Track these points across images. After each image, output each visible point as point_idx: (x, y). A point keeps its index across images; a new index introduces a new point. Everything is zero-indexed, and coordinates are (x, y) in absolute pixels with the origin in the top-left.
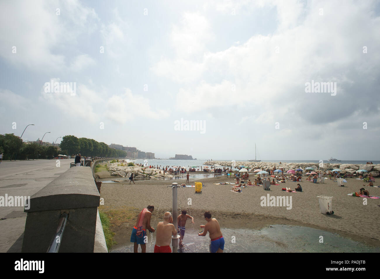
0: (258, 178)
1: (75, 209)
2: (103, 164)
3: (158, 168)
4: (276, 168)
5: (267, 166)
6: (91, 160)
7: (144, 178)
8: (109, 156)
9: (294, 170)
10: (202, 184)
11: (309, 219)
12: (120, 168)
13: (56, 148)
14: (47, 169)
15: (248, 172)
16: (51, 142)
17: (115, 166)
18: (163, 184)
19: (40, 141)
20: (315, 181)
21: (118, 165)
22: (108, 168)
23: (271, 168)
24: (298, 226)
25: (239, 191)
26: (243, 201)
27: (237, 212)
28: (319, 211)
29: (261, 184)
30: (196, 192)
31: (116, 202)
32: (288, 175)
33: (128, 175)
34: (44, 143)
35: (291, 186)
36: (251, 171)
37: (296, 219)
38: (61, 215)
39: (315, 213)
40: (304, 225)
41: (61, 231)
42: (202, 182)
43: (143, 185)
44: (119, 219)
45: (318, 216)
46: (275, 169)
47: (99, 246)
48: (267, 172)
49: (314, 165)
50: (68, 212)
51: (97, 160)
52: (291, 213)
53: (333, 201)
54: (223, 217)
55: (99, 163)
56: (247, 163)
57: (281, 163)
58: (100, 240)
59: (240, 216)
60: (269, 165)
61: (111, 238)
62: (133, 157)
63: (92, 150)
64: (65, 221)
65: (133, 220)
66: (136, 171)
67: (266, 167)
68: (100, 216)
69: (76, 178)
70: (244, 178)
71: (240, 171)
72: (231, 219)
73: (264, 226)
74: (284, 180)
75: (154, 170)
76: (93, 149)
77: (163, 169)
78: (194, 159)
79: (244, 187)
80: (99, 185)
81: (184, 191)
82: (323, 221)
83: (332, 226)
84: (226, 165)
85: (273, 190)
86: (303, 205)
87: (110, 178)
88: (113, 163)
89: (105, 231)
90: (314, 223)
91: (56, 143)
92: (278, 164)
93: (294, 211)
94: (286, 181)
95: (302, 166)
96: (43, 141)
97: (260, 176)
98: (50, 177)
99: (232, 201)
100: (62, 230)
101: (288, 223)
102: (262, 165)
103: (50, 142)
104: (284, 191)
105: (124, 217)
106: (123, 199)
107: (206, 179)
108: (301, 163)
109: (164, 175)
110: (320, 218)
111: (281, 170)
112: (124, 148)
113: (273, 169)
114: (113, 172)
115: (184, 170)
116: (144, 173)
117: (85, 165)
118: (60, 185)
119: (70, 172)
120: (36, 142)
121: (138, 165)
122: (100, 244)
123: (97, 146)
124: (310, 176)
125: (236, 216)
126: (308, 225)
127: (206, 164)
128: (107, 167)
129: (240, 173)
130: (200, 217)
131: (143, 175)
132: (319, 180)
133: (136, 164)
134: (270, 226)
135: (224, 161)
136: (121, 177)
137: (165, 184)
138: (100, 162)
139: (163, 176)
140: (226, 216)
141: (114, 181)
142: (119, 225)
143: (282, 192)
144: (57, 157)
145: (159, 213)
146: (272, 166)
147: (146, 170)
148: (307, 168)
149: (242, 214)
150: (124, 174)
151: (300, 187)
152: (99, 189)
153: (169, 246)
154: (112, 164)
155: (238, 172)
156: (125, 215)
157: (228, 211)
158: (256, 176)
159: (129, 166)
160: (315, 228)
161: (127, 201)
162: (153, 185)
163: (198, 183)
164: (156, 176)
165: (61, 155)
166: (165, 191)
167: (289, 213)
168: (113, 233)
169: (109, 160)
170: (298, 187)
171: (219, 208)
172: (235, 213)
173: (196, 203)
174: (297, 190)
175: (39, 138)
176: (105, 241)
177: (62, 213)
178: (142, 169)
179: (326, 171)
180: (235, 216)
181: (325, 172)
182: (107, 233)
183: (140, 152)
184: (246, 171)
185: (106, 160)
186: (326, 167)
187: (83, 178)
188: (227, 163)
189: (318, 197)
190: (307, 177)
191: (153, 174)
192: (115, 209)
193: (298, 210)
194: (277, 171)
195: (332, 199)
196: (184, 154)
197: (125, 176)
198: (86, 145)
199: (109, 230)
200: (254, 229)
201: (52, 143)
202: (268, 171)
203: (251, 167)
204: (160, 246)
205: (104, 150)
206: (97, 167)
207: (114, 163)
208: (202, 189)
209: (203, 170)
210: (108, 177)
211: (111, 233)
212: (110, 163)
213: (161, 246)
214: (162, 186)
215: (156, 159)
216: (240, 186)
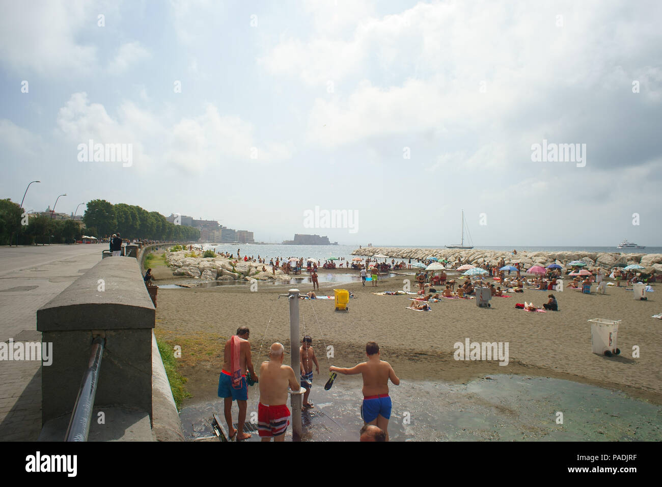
0: (466, 283)
1: (115, 330)
2: (158, 254)
3: (260, 262)
4: (506, 262)
5: (486, 259)
6: (137, 245)
7: (234, 280)
8: (168, 239)
9: (543, 266)
10: (348, 293)
11: (568, 364)
12: (189, 260)
13: (78, 224)
14: (67, 262)
15: (444, 270)
16: (68, 213)
17: (179, 256)
18: (271, 292)
19: (50, 211)
20: (586, 290)
21: (186, 256)
22: (168, 261)
23: (495, 263)
24: (543, 377)
25: (425, 308)
26: (434, 328)
27: (420, 349)
28: (589, 348)
29: (472, 295)
30: (337, 309)
31: (186, 324)
32: (529, 277)
33: (204, 274)
34: (58, 214)
35: (534, 298)
36: (452, 268)
37: (540, 364)
38: (94, 339)
39: (580, 352)
40: (556, 375)
41: (95, 366)
42: (349, 290)
43: (234, 294)
44: (193, 355)
45: (586, 360)
46: (503, 264)
47: (161, 398)
48: (486, 271)
49: (586, 256)
50: (103, 334)
51: (147, 246)
52: (531, 352)
53: (621, 329)
54: (391, 357)
55: (152, 252)
56: (442, 252)
57: (515, 252)
58: (162, 387)
59: (425, 356)
60: (490, 257)
61: (181, 387)
62: (212, 241)
63: (138, 227)
64: (100, 350)
65: (218, 358)
66: (219, 267)
67: (484, 261)
68: (159, 347)
69: (113, 276)
70: (435, 282)
71: (428, 268)
72: (408, 362)
73: (473, 377)
74: (521, 286)
75: (254, 264)
76: (140, 225)
77: (272, 263)
78: (334, 244)
79: (435, 300)
80: (153, 291)
81: (313, 306)
82: (596, 368)
83: (613, 378)
84: (398, 255)
85: (496, 307)
86: (558, 336)
87: (172, 279)
88: (176, 251)
89: (169, 374)
90: (576, 372)
91: (76, 215)
92: (511, 254)
93: (538, 349)
94: (525, 288)
95: (561, 258)
96: (56, 211)
97: (469, 278)
98: (72, 275)
99: (409, 327)
100: (98, 365)
101: (524, 371)
102: (475, 255)
103: (66, 214)
104: (520, 310)
105: (200, 351)
106: (197, 318)
107: (356, 283)
108: (559, 253)
109: (272, 276)
110: (591, 363)
111: (515, 267)
112: (195, 223)
113: (499, 263)
114: (177, 269)
115: (312, 266)
116: (234, 271)
117: (127, 254)
118: (88, 288)
119: (102, 265)
120: (45, 213)
121: (222, 255)
122: (162, 394)
123: (147, 219)
124: (575, 280)
125: (418, 357)
126: (565, 375)
127: (358, 253)
128: (166, 259)
129: (427, 271)
130: (345, 357)
131: (231, 275)
132: (595, 288)
133: (219, 253)
134: (487, 376)
135: (395, 248)
136: (192, 277)
137: (275, 292)
138: (153, 249)
139: (271, 278)
140: (397, 356)
141: (180, 286)
142: (194, 365)
143: (514, 312)
144: (79, 239)
145: (265, 346)
146: (496, 259)
147: (237, 264)
148: (573, 263)
149: (430, 354)
150: (197, 273)
151: (555, 301)
152: (154, 300)
153: (284, 406)
154: (174, 253)
155: (424, 269)
156: (203, 348)
157: (402, 347)
158: (461, 278)
159: (206, 256)
160: (580, 381)
161: (204, 323)
162: (252, 295)
163: (341, 291)
164: (257, 276)
165: (86, 237)
166: (274, 306)
167: (527, 352)
168: (183, 379)
169: (168, 246)
170: (550, 302)
171: (382, 341)
172: (415, 351)
173: (337, 329)
174: (547, 307)
175: (49, 207)
176: (170, 391)
177: (95, 336)
178: (230, 263)
179: (610, 269)
180: (415, 356)
181: (608, 271)
182: (174, 377)
183: (224, 229)
184: (442, 267)
185: (165, 246)
186: (613, 261)
187: (124, 278)
188: (401, 251)
189: (591, 320)
190: (572, 282)
191: (251, 273)
192: (184, 337)
193: (547, 346)
194: (507, 268)
195: (620, 325)
196: (312, 234)
197: (200, 276)
198: (127, 218)
199: (176, 372)
200: (453, 382)
201: (70, 214)
202: (488, 267)
203: (451, 260)
204: (268, 406)
205: (158, 227)
206: (148, 258)
207: (178, 252)
208: (350, 303)
209: (350, 266)
210: (169, 277)
211: (181, 378)
212: (171, 251)
213: (270, 406)
214: (270, 296)
215: (257, 243)
216: (427, 299)
